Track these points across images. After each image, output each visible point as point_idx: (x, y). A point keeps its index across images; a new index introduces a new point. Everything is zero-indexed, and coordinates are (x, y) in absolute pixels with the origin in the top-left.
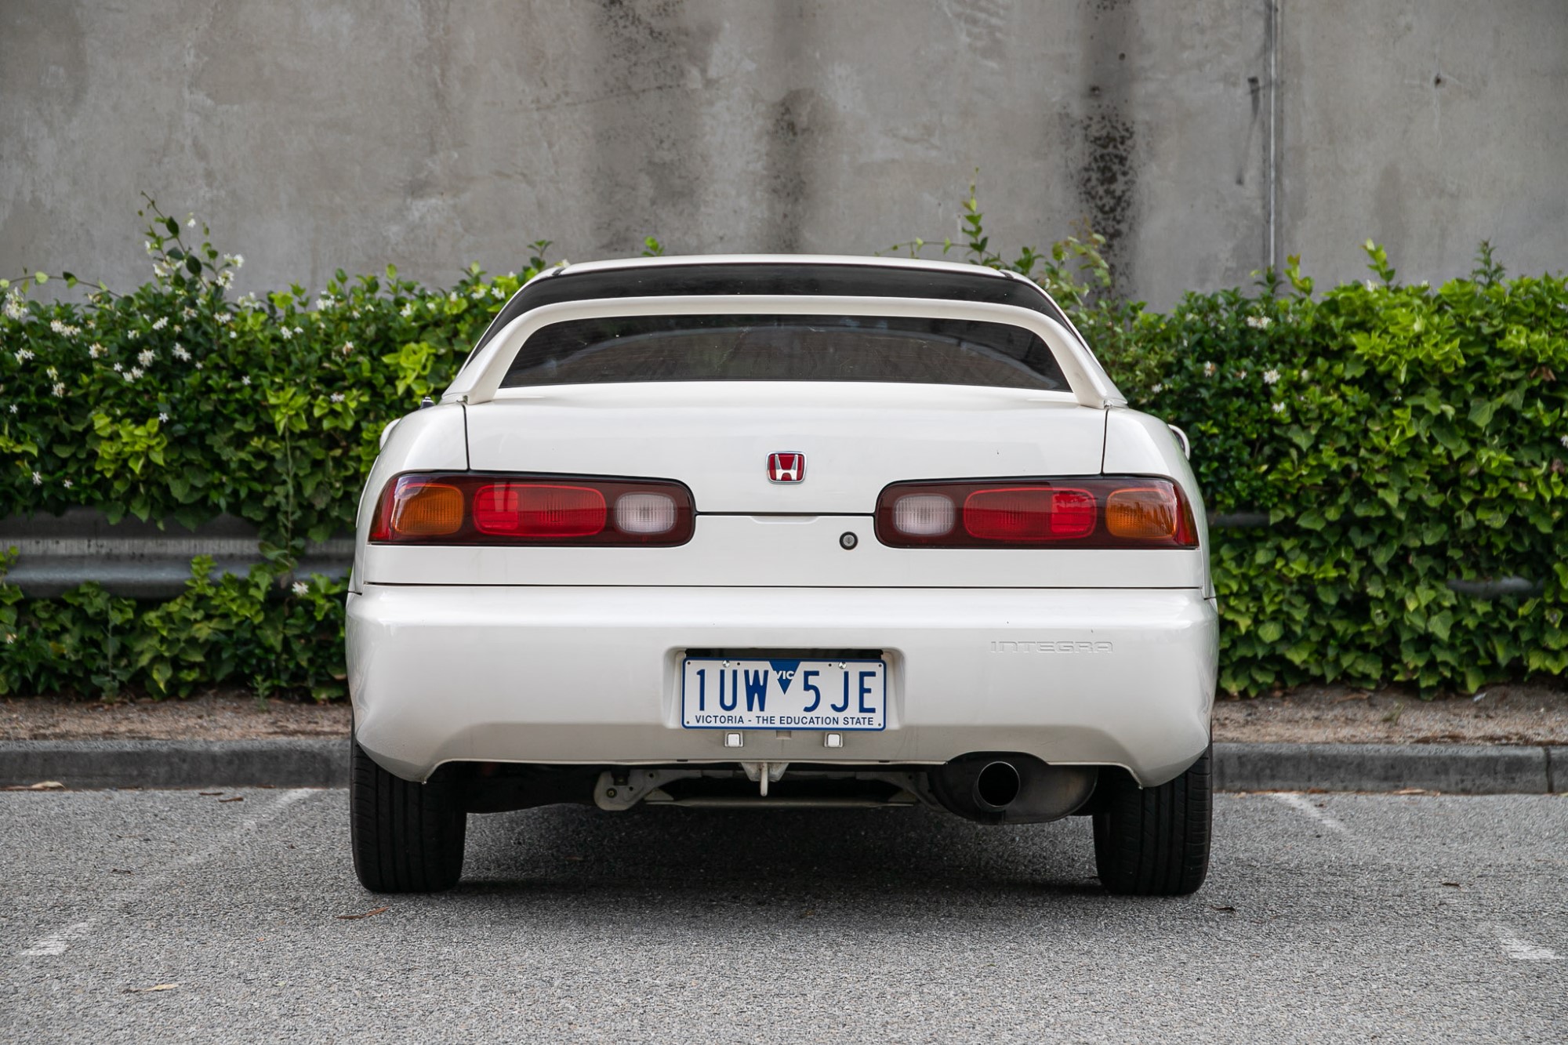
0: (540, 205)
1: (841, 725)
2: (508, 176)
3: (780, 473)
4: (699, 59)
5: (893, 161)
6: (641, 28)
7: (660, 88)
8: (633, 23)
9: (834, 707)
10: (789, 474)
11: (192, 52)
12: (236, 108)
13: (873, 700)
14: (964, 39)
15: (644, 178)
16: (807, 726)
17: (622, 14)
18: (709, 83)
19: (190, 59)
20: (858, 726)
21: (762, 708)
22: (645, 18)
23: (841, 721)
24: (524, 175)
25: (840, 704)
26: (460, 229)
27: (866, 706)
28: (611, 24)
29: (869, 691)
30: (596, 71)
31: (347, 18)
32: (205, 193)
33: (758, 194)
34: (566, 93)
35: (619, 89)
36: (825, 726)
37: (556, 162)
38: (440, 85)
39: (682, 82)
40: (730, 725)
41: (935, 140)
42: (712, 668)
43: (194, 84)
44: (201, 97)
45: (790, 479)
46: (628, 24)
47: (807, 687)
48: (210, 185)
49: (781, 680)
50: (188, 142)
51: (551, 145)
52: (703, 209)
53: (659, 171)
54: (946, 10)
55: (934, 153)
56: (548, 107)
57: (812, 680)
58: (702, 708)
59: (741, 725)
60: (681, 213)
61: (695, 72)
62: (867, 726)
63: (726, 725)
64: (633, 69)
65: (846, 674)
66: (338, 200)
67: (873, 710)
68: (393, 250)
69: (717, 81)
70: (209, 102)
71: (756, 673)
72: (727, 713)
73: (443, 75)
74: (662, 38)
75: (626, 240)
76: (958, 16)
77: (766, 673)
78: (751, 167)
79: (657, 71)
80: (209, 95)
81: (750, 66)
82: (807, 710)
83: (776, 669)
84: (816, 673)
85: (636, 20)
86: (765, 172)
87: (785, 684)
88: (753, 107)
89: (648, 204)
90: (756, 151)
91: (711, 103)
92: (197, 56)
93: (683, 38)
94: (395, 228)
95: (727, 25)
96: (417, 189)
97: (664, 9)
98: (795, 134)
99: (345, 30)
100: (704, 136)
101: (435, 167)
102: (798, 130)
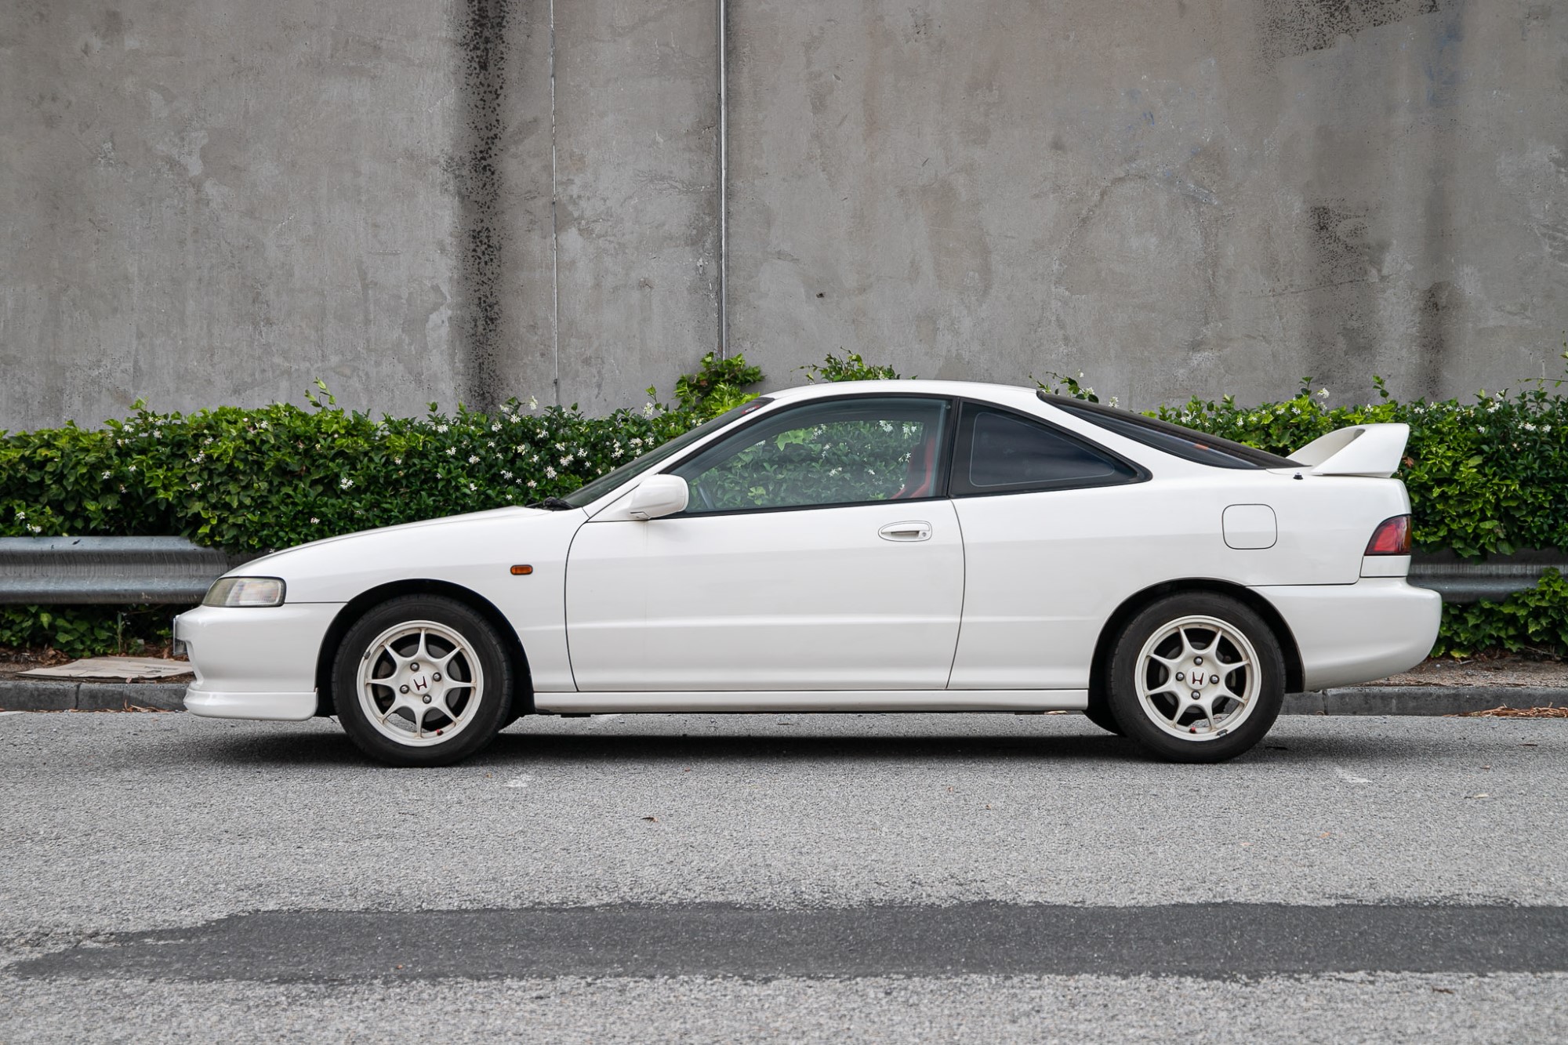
0: (1274, 356)
2: (1254, 338)
4: (1377, 263)
5: (1502, 326)
6: (1339, 244)
7: (1351, 281)
8: (1335, 241)
11: (1057, 262)
12: (1083, 297)
14: (1547, 249)
15: (1340, 338)
17: (1328, 235)
18: (1383, 278)
19: (1055, 267)
22: (1343, 237)
24: (1264, 337)
26: (1223, 371)
28: (1321, 242)
30: (1310, 271)
31: (1154, 240)
32: (1063, 349)
33: (1414, 348)
34: (1292, 286)
35: (1325, 282)
37: (1284, 329)
38: (1212, 281)
39: (1365, 278)
41: (1528, 313)
43: (1058, 283)
44: (1062, 290)
46: (1331, 241)
50: (1054, 318)
51: (1281, 318)
52: (1378, 358)
53: (1349, 333)
54: (1537, 231)
55: (1527, 321)
56: (1280, 294)
60: (1364, 359)
61: (1374, 272)
64: (1334, 270)
66: (1146, 353)
68: (1180, 385)
69: (1388, 277)
70: (1067, 293)
73: (1214, 275)
74: (1353, 250)
75: (1328, 377)
76: (1544, 235)
78: (1409, 331)
79: (1350, 271)
80: (1067, 289)
85: (1337, 239)
86: (1418, 334)
88: (1411, 293)
89: (1343, 355)
90: (1412, 321)
91: (1384, 291)
92: (1060, 265)
93: (1367, 250)
94: (1181, 371)
95: (1395, 242)
96: (1196, 346)
97: (1355, 232)
98: (1438, 310)
99: (1153, 248)
100: (1380, 311)
101: (1208, 332)
102: (1440, 307)
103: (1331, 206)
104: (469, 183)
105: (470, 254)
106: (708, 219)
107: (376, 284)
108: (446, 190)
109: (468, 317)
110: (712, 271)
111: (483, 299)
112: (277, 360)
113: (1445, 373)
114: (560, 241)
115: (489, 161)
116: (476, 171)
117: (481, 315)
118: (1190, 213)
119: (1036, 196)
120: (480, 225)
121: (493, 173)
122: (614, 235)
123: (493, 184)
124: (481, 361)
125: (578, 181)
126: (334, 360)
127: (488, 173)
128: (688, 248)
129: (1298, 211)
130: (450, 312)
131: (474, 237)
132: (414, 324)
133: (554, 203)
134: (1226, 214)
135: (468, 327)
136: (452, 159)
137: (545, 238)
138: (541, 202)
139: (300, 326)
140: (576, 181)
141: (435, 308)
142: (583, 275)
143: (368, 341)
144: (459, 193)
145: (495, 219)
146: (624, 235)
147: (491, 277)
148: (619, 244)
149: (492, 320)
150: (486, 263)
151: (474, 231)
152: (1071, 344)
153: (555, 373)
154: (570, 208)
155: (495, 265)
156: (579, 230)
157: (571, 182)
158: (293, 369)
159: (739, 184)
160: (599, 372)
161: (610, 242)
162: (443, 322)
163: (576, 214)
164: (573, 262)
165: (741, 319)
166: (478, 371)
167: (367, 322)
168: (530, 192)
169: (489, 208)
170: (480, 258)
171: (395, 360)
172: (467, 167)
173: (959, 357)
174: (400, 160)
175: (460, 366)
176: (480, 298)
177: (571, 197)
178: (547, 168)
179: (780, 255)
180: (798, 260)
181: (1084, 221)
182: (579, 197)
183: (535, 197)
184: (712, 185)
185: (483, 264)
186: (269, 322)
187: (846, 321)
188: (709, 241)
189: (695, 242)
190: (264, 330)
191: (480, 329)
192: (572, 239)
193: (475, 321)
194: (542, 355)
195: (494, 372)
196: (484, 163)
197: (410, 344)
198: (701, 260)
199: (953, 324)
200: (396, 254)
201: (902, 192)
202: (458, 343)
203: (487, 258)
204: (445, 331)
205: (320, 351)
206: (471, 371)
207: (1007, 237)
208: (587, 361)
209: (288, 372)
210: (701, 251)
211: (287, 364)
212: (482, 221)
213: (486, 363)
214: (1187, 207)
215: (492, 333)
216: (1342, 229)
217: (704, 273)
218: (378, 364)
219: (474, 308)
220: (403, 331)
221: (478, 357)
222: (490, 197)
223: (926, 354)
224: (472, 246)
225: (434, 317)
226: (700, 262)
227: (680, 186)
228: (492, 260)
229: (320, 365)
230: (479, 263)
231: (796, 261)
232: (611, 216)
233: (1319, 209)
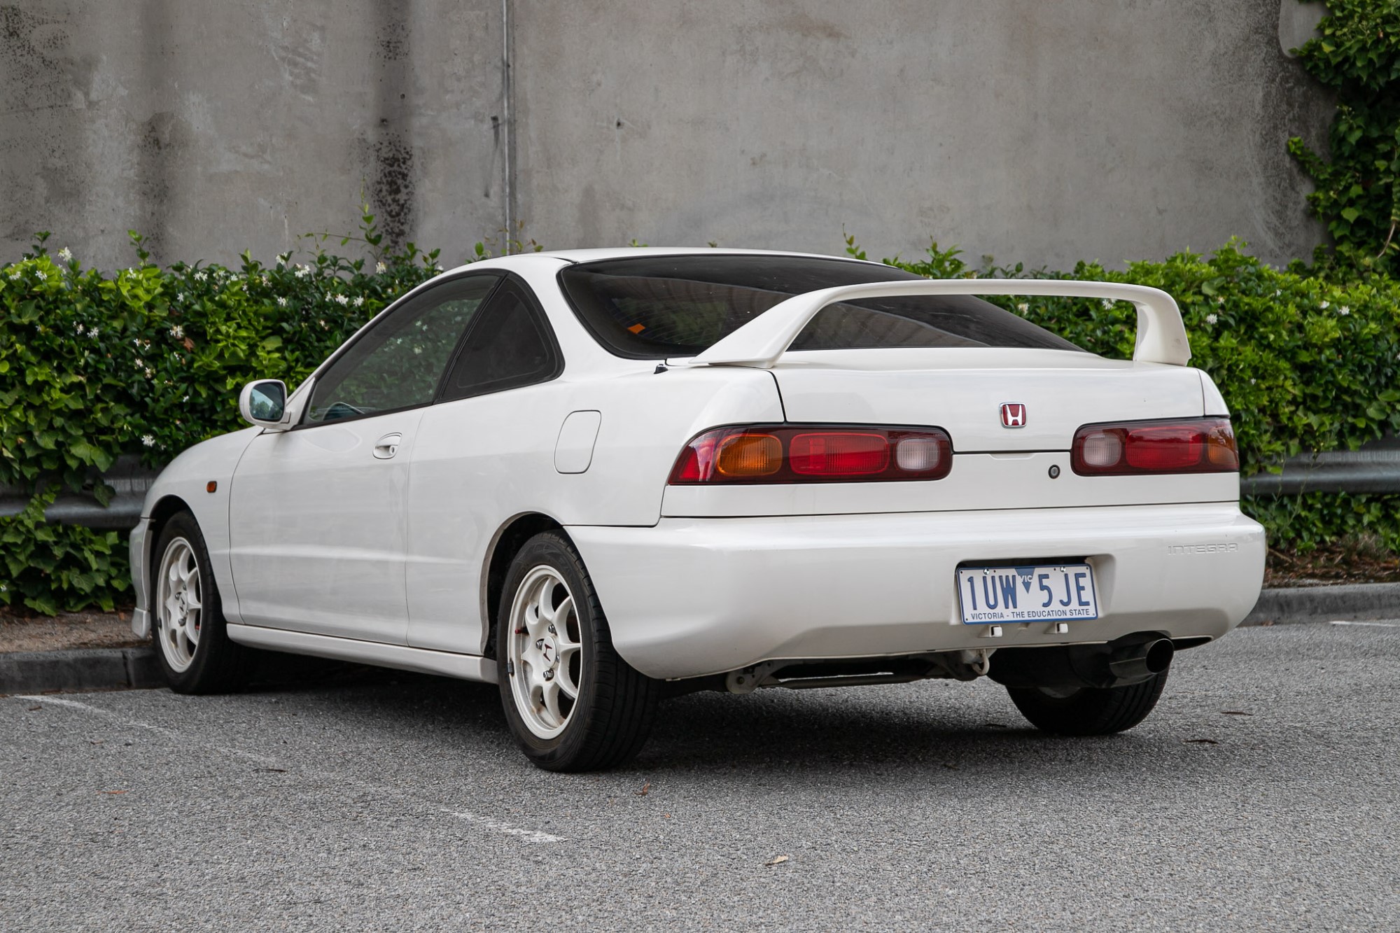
1: (1069, 616)
3: (1011, 419)
4: (83, 84)
5: (236, 172)
6: (35, 57)
7: (52, 107)
8: (29, 52)
9: (1062, 602)
10: (1016, 420)
13: (1087, 595)
14: (288, 77)
15: (40, 180)
17: (19, 45)
18: (91, 105)
20: (1080, 616)
21: (1015, 607)
22: (38, 48)
23: (1068, 613)
25: (1066, 600)
27: (1083, 600)
28: (11, 53)
29: (1083, 588)
33: (132, 196)
35: (18, 106)
36: (1058, 617)
39: (69, 103)
40: (995, 620)
41: (268, 157)
42: (977, 574)
45: (1018, 424)
46: (25, 53)
47: (1043, 588)
49: (1024, 583)
52: (87, 207)
53: (51, 175)
54: (274, 54)
55: (266, 167)
57: (1045, 582)
58: (975, 608)
59: (1002, 619)
60: (70, 210)
61: (79, 95)
62: (1085, 616)
63: (992, 620)
64: (29, 91)
65: (1066, 576)
67: (1087, 604)
69: (97, 103)
71: (1007, 577)
72: (992, 611)
74: (52, 66)
75: (25, 231)
76: (283, 59)
77: (1014, 577)
78: (126, 174)
79: (49, 93)
82: (1045, 605)
84: (1047, 576)
85: (31, 51)
86: (136, 178)
87: (1027, 586)
88: (126, 125)
89: (43, 202)
90: (129, 161)
91: (93, 121)
93: (69, 66)
95: (105, 58)
97: (54, 42)
98: (160, 148)
100: (88, 147)
102: (162, 145)
103: (22, 6)
113: (171, 230)
216: (37, 36)
233: (7, 9)
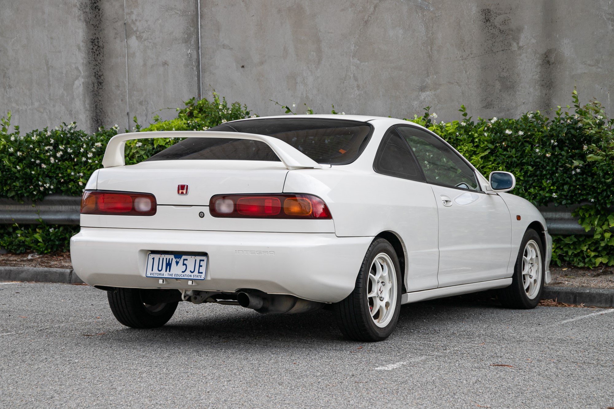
0: (463, 93)
1: (192, 278)
2: (452, 83)
4: (516, 39)
5: (585, 73)
6: (496, 29)
7: (503, 50)
8: (494, 28)
11: (353, 45)
12: (366, 63)
14: (611, 27)
15: (497, 82)
16: (182, 277)
17: (490, 25)
18: (520, 48)
19: (352, 48)
22: (498, 26)
24: (457, 83)
27: (200, 271)
28: (487, 28)
30: (481, 45)
31: (401, 31)
32: (357, 92)
33: (537, 87)
34: (472, 54)
35: (489, 51)
36: (187, 278)
37: (468, 78)
38: (430, 53)
39: (510, 48)
41: (600, 65)
43: (354, 56)
44: (356, 60)
46: (492, 28)
48: (358, 90)
50: (352, 76)
51: (466, 72)
52: (517, 93)
53: (502, 80)
54: (604, 17)
55: (599, 70)
56: (466, 59)
60: (510, 94)
63: (159, 276)
64: (494, 44)
66: (398, 93)
68: (415, 110)
69: (522, 47)
70: (358, 62)
73: (431, 49)
74: (503, 32)
75: (491, 105)
76: (608, 19)
77: (172, 259)
78: (534, 77)
79: (502, 44)
80: (358, 60)
81: (534, 41)
83: (175, 258)
85: (495, 27)
86: (539, 79)
88: (535, 56)
89: (499, 92)
90: (536, 71)
91: (520, 55)
92: (355, 47)
93: (511, 32)
94: (416, 103)
95: (526, 27)
96: (423, 89)
97: (504, 22)
98: (550, 65)
99: (400, 36)
100: (518, 66)
101: (429, 81)
102: (551, 63)
103: (492, 8)
104: (89, 15)
105: (91, 51)
106: (192, 29)
107: (52, 67)
108: (80, 19)
109: (90, 82)
110: (195, 56)
111: (97, 73)
112: (14, 105)
113: (554, 101)
114: (128, 42)
115: (97, 4)
116: (92, 9)
117: (96, 81)
118: (419, 16)
119: (343, 10)
120: (95, 36)
121: (99, 10)
122: (151, 39)
123: (99, 16)
124: (96, 104)
125: (135, 12)
126: (36, 104)
127: (97, 10)
128: (184, 45)
129: (474, 12)
130: (83, 80)
131: (92, 42)
132: (69, 87)
133: (125, 24)
134: (437, 15)
135: (91, 87)
136: (82, 4)
137: (122, 41)
138: (120, 23)
139: (22, 88)
140: (134, 12)
141: (77, 78)
142: (138, 60)
143: (50, 95)
144: (85, 20)
145: (101, 33)
146: (155, 38)
147: (100, 62)
148: (154, 43)
149: (101, 83)
150: (97, 55)
151: (92, 39)
152: (361, 89)
153: (128, 110)
154: (132, 26)
155: (101, 56)
156: (136, 37)
157: (132, 13)
158: (20, 109)
159: (205, 10)
160: (146, 109)
161: (150, 43)
162: (80, 85)
163: (135, 29)
164: (134, 53)
165: (207, 80)
166: (95, 109)
167: (49, 85)
168: (115, 18)
169: (98, 27)
170: (95, 53)
171: (61, 105)
172: (89, 7)
173: (307, 97)
174: (61, 6)
175: (87, 106)
176: (95, 73)
177: (133, 20)
178: (122, 6)
179: (224, 46)
180: (232, 49)
181: (366, 22)
182: (136, 20)
183: (117, 21)
184: (194, 12)
185: (96, 55)
186: (10, 87)
187: (254, 80)
188: (193, 40)
189: (186, 41)
190: (8, 90)
191: (96, 87)
192: (133, 41)
193: (94, 84)
194: (122, 100)
195: (102, 109)
196: (95, 5)
197: (67, 96)
198: (189, 50)
199: (304, 80)
200: (60, 52)
201: (279, 11)
202: (86, 95)
203: (98, 52)
204: (81, 89)
205: (30, 101)
206: (92, 110)
207: (329, 32)
208: (141, 103)
209: (18, 111)
210: (189, 45)
211: (17, 107)
212: (95, 34)
213: (98, 105)
214: (417, 13)
215: (101, 90)
216: (497, 21)
217: (191, 57)
218: (54, 106)
219: (93, 77)
220: (64, 90)
221: (95, 102)
222: (98, 22)
223: (292, 96)
224: (91, 47)
225: (76, 82)
226: (189, 52)
227: (179, 12)
228: (100, 53)
229: (30, 107)
230: (95, 55)
231: (231, 49)
232: (150, 29)
233: (485, 10)
